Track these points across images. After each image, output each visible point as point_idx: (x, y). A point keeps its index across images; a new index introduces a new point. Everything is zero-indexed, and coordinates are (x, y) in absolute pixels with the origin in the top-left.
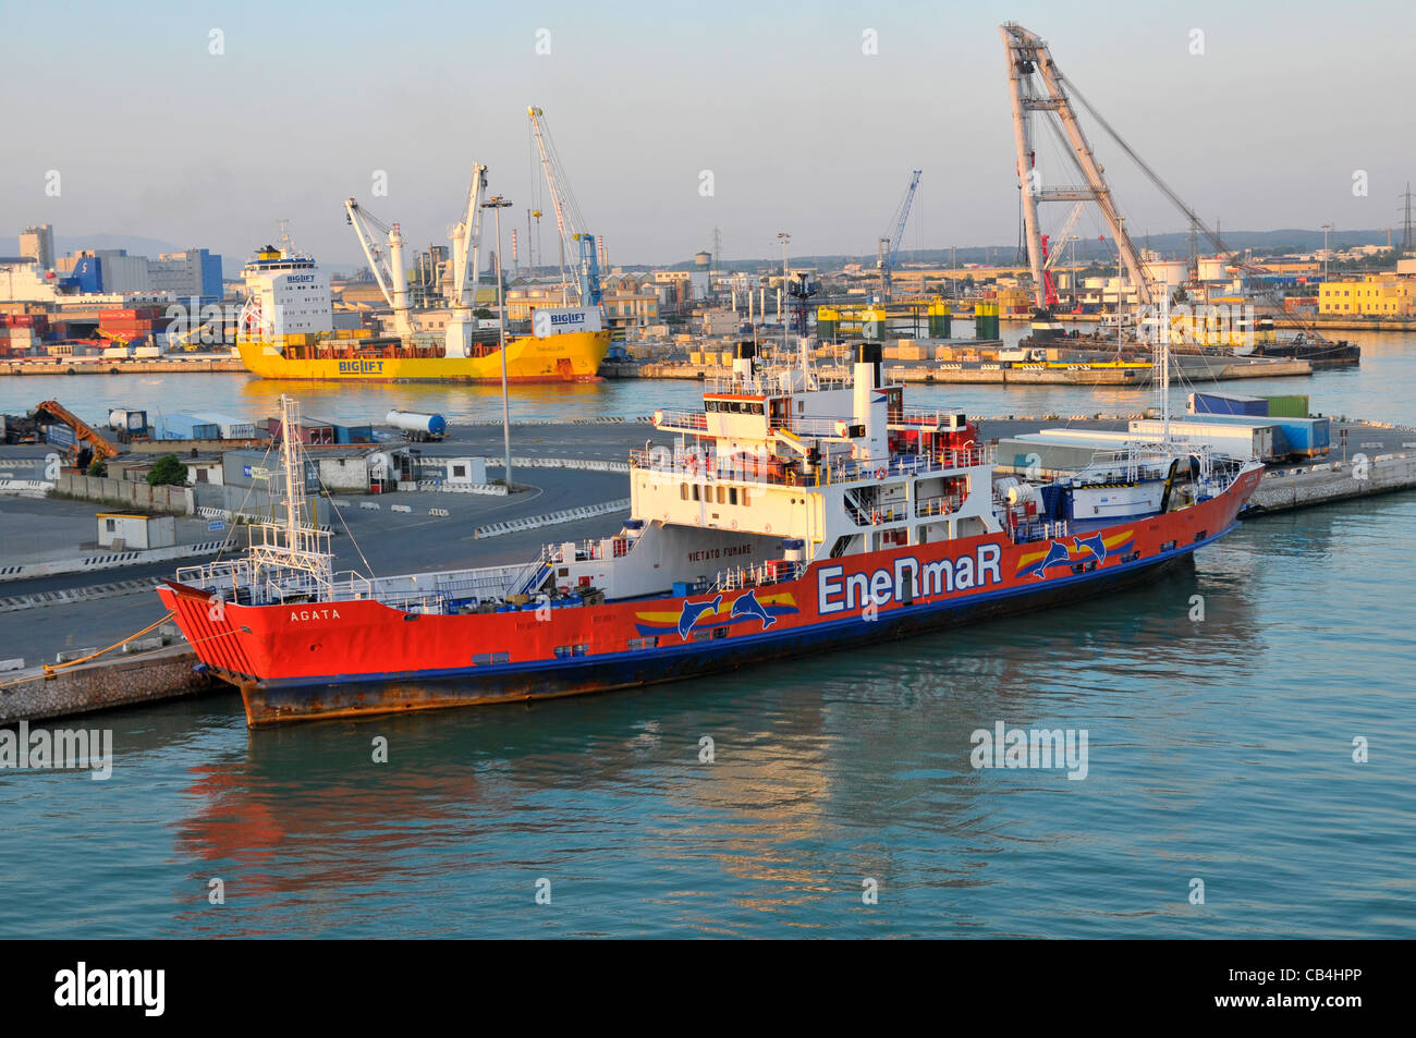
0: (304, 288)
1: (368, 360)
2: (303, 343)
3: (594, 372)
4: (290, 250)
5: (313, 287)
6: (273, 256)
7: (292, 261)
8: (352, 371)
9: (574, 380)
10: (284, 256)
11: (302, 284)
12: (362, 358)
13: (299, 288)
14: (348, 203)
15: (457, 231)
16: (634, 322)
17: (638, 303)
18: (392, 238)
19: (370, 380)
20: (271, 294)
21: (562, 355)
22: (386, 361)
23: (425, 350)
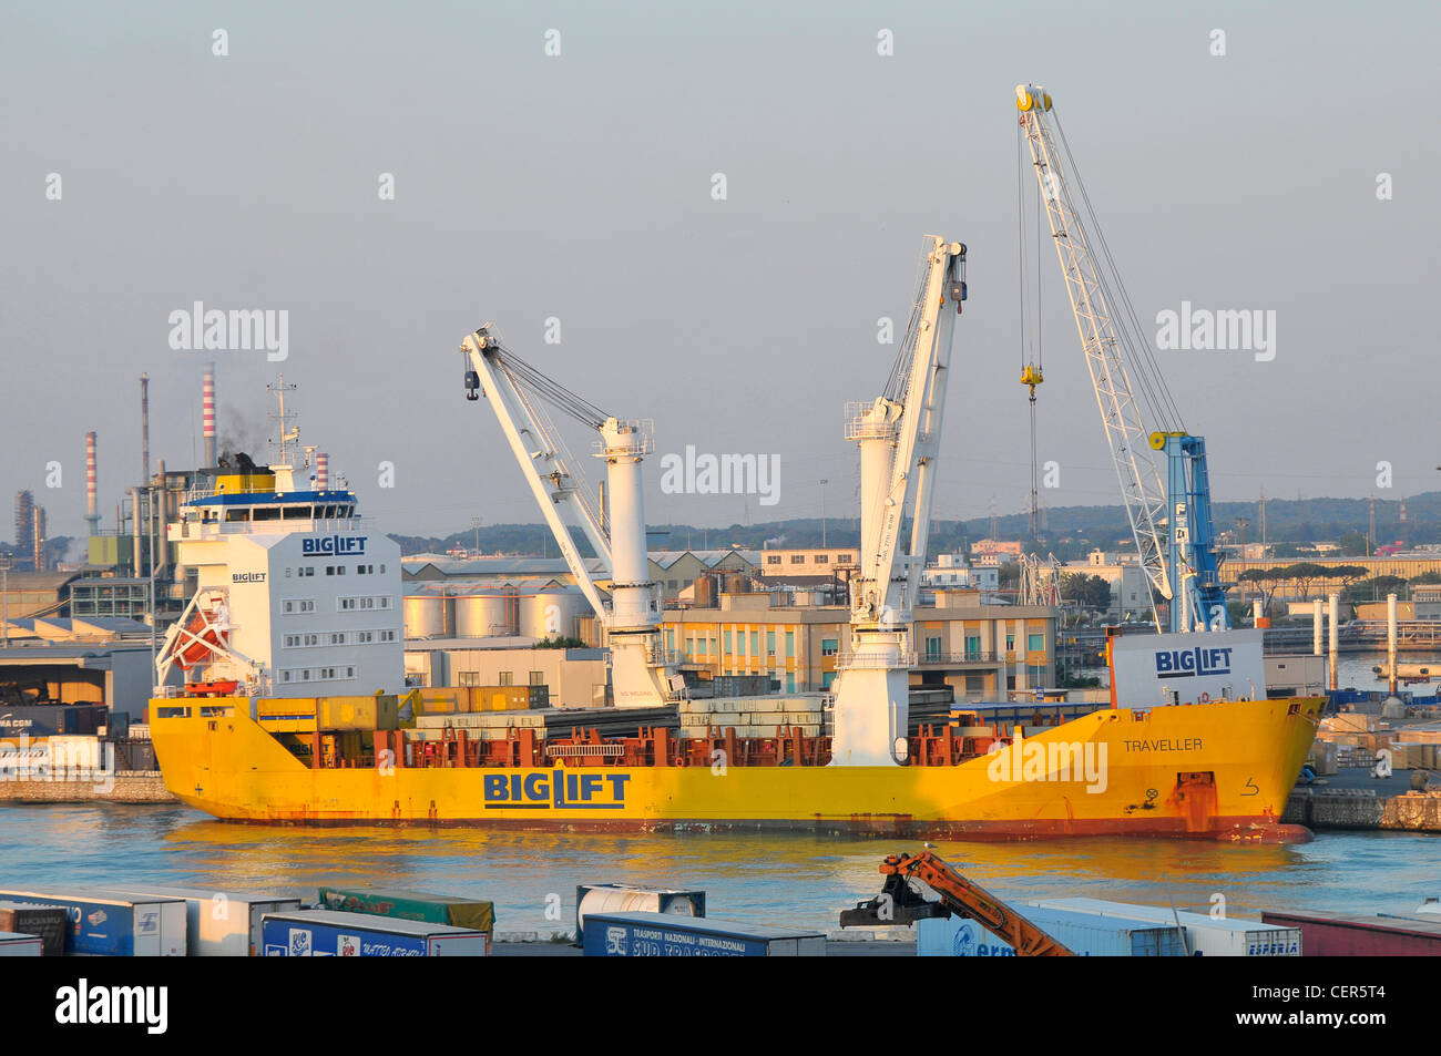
0: (341, 570)
1: (580, 772)
2: (368, 720)
3: (1277, 812)
4: (300, 471)
5: (361, 570)
6: (256, 484)
7: (314, 496)
8: (525, 800)
9: (1214, 834)
10: (285, 483)
11: (335, 561)
12: (559, 765)
13: (330, 571)
14: (472, 343)
15: (875, 417)
16: (988, 680)
17: (1001, 627)
18: (612, 435)
19: (583, 826)
20: (262, 590)
21: (1194, 762)
22: (638, 775)
23: (757, 744)
